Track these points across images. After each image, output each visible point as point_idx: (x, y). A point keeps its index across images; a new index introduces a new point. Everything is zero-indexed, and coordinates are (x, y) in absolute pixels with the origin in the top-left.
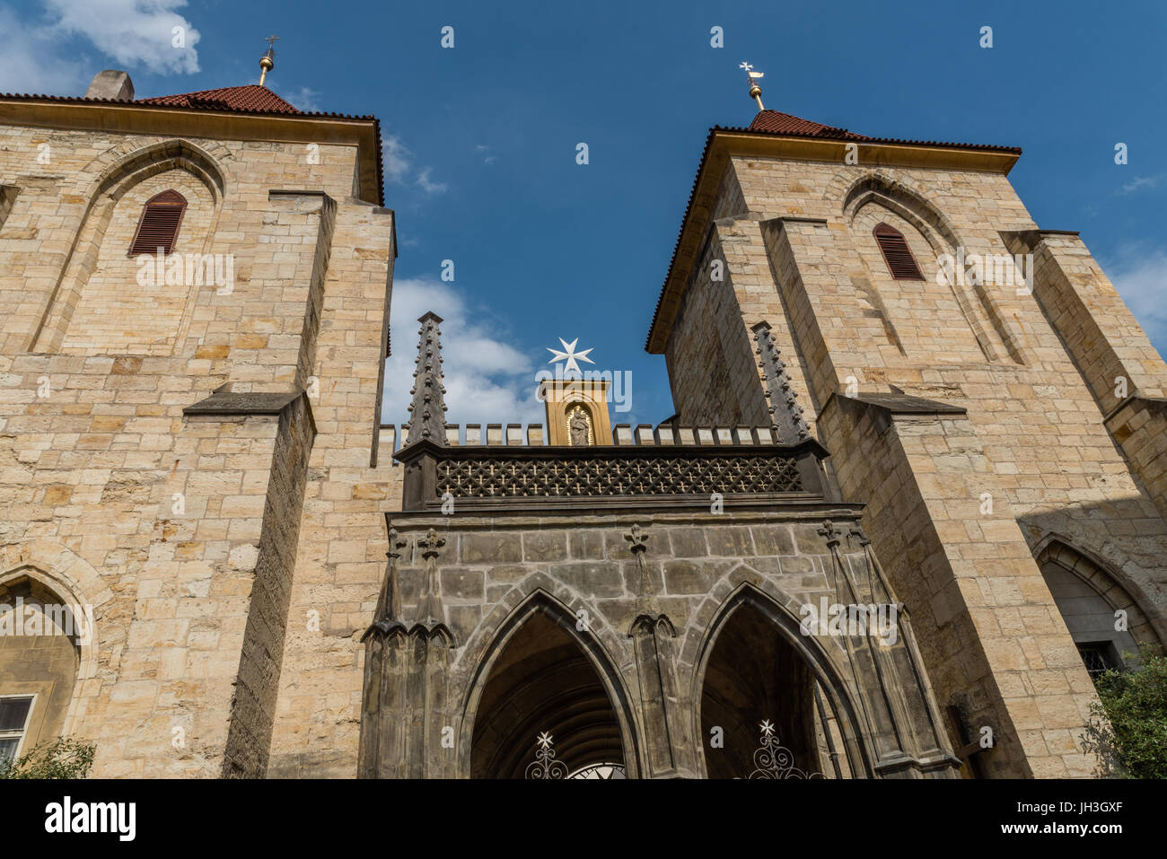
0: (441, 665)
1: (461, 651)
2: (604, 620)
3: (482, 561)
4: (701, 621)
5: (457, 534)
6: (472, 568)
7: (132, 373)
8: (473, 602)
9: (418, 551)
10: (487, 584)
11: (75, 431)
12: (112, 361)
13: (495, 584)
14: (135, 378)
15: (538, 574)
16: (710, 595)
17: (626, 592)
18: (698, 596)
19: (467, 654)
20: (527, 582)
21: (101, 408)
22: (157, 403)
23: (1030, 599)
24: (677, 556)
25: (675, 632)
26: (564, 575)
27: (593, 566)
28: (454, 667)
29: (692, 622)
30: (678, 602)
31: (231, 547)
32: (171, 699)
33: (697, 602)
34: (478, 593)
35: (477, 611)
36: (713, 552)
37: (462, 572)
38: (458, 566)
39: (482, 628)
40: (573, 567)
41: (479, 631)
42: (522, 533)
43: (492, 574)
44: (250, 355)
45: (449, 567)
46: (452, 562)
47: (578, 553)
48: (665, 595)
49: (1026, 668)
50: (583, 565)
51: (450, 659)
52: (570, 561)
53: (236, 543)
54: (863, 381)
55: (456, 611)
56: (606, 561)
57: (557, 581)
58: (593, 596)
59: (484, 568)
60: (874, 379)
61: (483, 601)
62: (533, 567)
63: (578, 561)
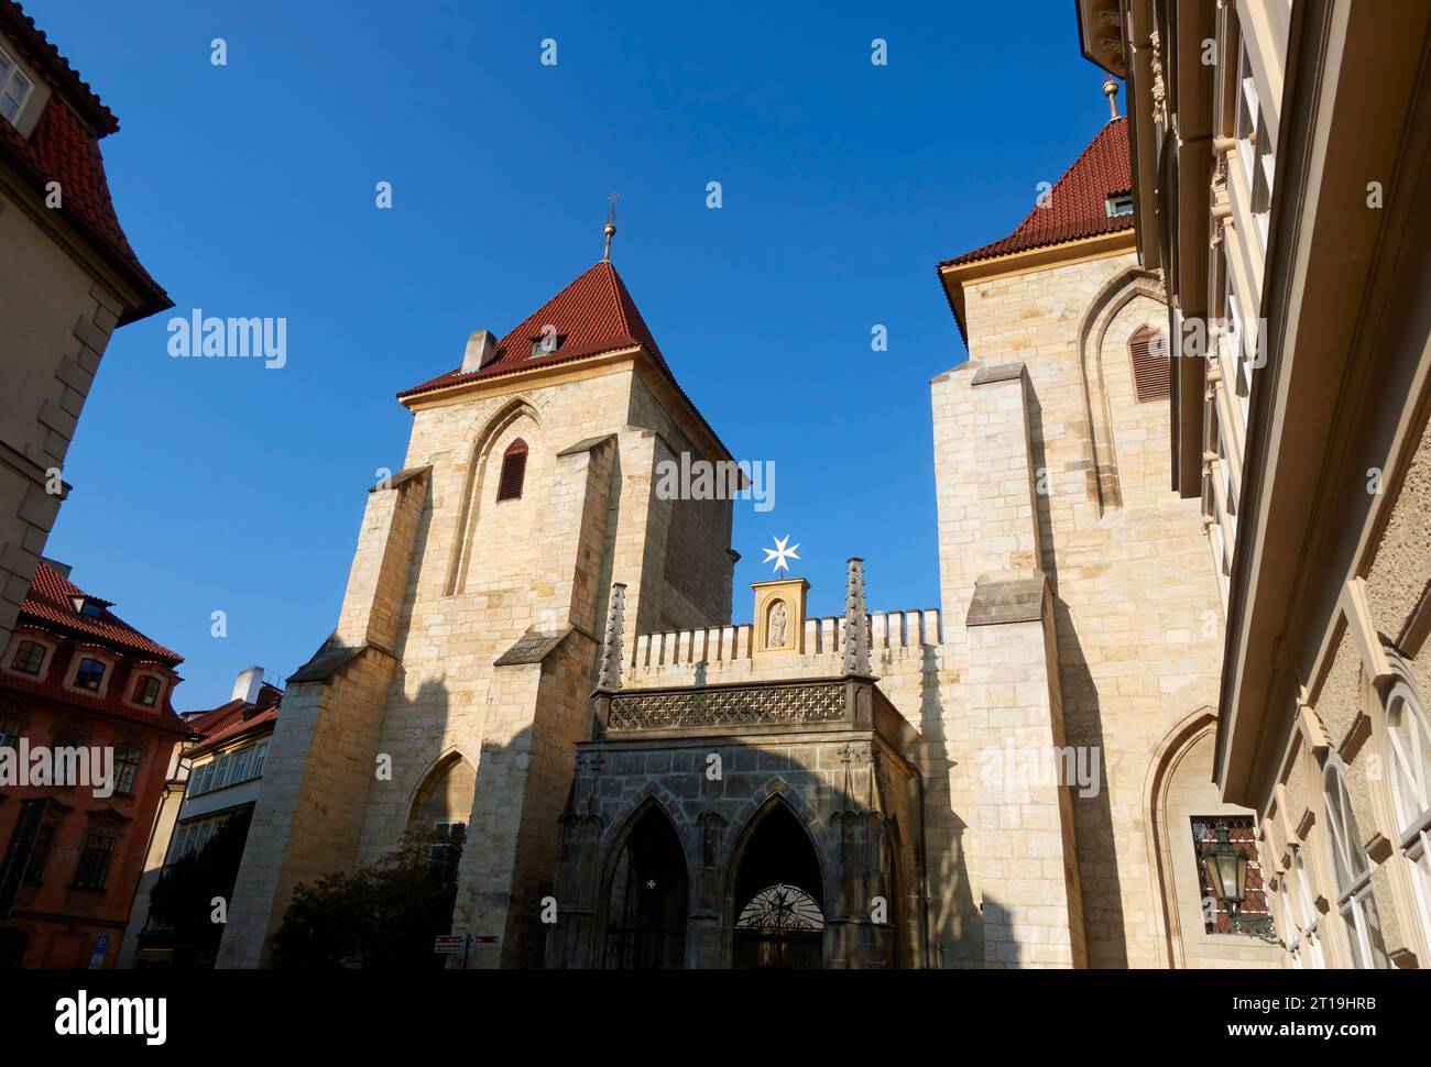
0: (595, 839)
1: (606, 831)
2: (685, 814)
3: (624, 773)
4: (742, 818)
5: (612, 754)
6: (618, 778)
7: (497, 607)
8: (615, 800)
9: (590, 766)
10: (625, 789)
11: (472, 653)
12: (487, 598)
13: (628, 789)
14: (499, 610)
15: (653, 782)
16: (752, 800)
17: (700, 795)
18: (744, 799)
19: (609, 832)
20: (646, 788)
21: (483, 635)
22: (512, 629)
23: (1036, 799)
24: (737, 770)
25: (725, 823)
26: (666, 783)
27: (684, 777)
28: (602, 839)
29: (736, 817)
30: (731, 804)
31: (517, 755)
32: (489, 844)
33: (742, 803)
34: (619, 795)
35: (617, 805)
36: (760, 768)
37: (612, 780)
38: (610, 777)
39: (619, 816)
40: (672, 777)
41: (617, 818)
42: (647, 754)
43: (628, 783)
44: (544, 601)
45: (605, 777)
46: (606, 773)
47: (677, 768)
48: (724, 798)
49: (1009, 856)
50: (679, 777)
51: (600, 834)
52: (672, 774)
53: (518, 753)
54: (1008, 567)
55: (606, 805)
56: (692, 774)
57: (662, 787)
58: (681, 798)
59: (623, 778)
60: (1019, 564)
61: (621, 799)
62: (650, 777)
63: (675, 774)
